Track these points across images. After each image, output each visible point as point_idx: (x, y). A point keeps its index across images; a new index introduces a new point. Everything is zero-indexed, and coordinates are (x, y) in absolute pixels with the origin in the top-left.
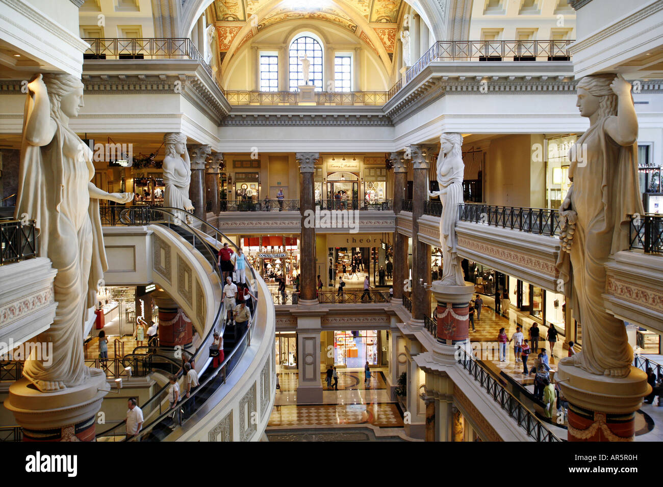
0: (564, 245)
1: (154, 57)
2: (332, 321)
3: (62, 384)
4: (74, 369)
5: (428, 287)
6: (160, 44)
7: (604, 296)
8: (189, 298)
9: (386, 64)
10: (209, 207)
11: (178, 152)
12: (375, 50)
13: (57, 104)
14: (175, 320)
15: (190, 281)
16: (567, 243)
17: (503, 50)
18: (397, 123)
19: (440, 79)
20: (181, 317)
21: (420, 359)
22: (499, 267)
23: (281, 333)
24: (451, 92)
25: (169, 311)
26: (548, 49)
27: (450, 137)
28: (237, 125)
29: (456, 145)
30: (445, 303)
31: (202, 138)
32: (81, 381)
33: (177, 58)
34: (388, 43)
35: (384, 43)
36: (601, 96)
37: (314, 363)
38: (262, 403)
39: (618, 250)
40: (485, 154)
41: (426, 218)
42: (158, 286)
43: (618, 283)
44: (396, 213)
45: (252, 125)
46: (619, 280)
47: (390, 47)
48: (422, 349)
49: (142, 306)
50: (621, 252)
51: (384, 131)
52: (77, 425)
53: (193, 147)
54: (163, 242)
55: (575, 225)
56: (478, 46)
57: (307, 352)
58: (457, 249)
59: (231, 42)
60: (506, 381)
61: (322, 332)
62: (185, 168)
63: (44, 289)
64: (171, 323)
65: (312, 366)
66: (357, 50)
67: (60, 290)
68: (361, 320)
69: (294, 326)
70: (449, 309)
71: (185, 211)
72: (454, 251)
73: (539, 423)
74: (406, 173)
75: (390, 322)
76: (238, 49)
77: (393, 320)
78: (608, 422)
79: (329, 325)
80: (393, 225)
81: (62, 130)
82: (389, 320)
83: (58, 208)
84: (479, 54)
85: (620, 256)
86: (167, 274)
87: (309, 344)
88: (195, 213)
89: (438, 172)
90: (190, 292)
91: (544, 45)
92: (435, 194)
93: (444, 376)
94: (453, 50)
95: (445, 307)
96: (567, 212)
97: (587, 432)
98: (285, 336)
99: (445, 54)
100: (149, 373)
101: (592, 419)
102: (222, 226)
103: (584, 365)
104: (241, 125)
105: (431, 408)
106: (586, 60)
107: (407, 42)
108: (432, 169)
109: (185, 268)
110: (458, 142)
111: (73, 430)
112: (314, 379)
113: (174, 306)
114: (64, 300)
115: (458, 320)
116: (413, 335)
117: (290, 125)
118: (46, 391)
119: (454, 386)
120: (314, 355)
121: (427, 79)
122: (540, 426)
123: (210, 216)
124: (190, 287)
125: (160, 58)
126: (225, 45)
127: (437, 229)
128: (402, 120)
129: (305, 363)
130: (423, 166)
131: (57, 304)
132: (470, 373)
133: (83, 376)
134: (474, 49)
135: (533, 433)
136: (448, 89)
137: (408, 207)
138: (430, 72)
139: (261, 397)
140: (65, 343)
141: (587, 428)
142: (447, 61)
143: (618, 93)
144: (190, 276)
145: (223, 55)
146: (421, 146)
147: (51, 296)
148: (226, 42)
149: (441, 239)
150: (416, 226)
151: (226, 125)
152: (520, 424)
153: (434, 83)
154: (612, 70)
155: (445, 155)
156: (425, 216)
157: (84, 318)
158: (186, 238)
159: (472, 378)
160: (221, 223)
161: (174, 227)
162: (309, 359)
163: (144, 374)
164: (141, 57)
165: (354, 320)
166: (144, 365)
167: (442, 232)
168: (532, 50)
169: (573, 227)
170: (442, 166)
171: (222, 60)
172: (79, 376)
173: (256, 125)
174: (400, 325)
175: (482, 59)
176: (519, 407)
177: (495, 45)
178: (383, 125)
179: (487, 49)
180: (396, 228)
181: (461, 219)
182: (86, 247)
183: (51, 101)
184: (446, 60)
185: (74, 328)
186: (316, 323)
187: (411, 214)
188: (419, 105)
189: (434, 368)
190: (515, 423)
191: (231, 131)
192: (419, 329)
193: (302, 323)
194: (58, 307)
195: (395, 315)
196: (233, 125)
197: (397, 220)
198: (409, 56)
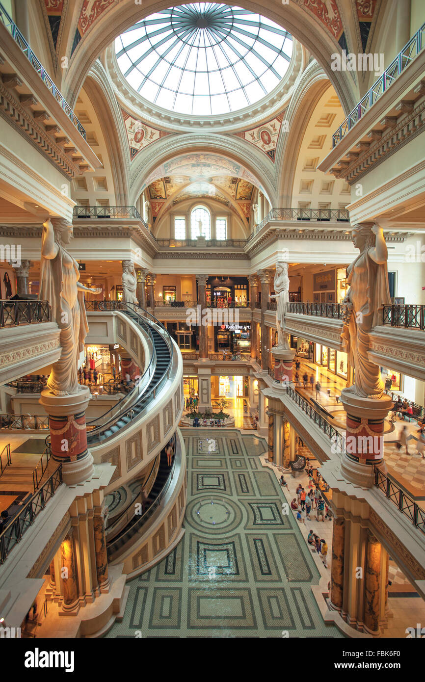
0: (345, 323)
1: (116, 217)
2: (218, 371)
3: (67, 393)
4: (73, 384)
5: (270, 351)
6: (119, 209)
7: (368, 352)
8: (136, 353)
9: (245, 224)
10: (148, 304)
11: (129, 271)
12: (239, 216)
13: (59, 237)
14: (130, 365)
15: (137, 343)
16: (347, 322)
17: (311, 214)
18: (252, 258)
19: (275, 230)
20: (133, 364)
21: (265, 392)
22: (309, 338)
23: (190, 376)
24: (281, 238)
25: (127, 360)
26: (336, 215)
27: (281, 264)
28: (163, 258)
29: (285, 269)
30: (279, 360)
31: (143, 265)
32: (77, 392)
33: (128, 217)
34: (246, 212)
35: (244, 212)
36: (367, 235)
37: (207, 394)
38: (176, 411)
39: (376, 325)
40: (302, 277)
41: (268, 312)
42: (121, 346)
43: (376, 344)
44: (252, 310)
45: (171, 258)
46: (377, 342)
47: (247, 214)
48: (266, 386)
49: (114, 358)
50: (377, 327)
51: (245, 262)
52: (75, 415)
53: (138, 269)
54: (122, 321)
55: (352, 311)
56: (296, 211)
57: (204, 387)
58: (286, 329)
59: (159, 211)
60: (313, 404)
61: (212, 377)
62: (133, 280)
63: (54, 339)
64: (128, 367)
65: (206, 395)
66: (229, 215)
67: (64, 342)
68: (234, 370)
69: (196, 373)
70: (282, 363)
71: (134, 304)
72: (284, 330)
73: (331, 426)
74: (258, 287)
75: (249, 372)
76: (163, 215)
77: (251, 371)
78: (369, 424)
79: (216, 373)
80: (250, 317)
81: (62, 250)
82: (249, 371)
83: (61, 295)
84: (297, 217)
85: (378, 328)
86: (124, 339)
87: (205, 383)
88: (140, 306)
89: (275, 284)
90: (137, 349)
91: (334, 212)
92: (273, 296)
93: (278, 400)
94: (282, 214)
95: (279, 362)
96: (346, 304)
97: (357, 429)
98: (192, 378)
99: (278, 216)
100: (117, 392)
101: (360, 422)
102: (156, 315)
103: (356, 392)
104: (165, 258)
105: (271, 418)
106: (357, 214)
107: (257, 211)
108: (271, 285)
109: (134, 335)
110: (286, 267)
111: (73, 417)
112: (208, 402)
113: (129, 357)
114: (66, 347)
115: (286, 370)
116: (262, 379)
117: (192, 259)
118: (58, 395)
119: (285, 406)
120: (207, 389)
121: (268, 230)
122: (331, 427)
123: (149, 309)
124: (137, 346)
125: (119, 217)
126: (156, 213)
127: (274, 318)
128: (255, 256)
129: (202, 393)
130: (267, 282)
131: (62, 348)
132: (293, 399)
133: (77, 389)
134: (294, 214)
135: (327, 432)
136: (280, 236)
137: (259, 305)
138: (269, 226)
139: (175, 408)
140: (67, 370)
141: (357, 427)
142: (279, 221)
143: (375, 233)
144: (137, 340)
145: (155, 218)
146: (265, 271)
147: (58, 344)
148: (156, 211)
149: (277, 324)
150: (263, 316)
151: (158, 258)
152: (320, 427)
153: (271, 233)
154: (372, 220)
155: (279, 275)
156: (268, 311)
157: (78, 358)
158: (135, 319)
159: (294, 402)
160: (156, 313)
161: (127, 313)
162: (205, 391)
163: (115, 394)
164: (109, 217)
165: (229, 370)
166: (115, 389)
167: (277, 319)
168: (327, 215)
169: (350, 312)
170: (277, 282)
171: (154, 221)
172: (75, 389)
173: (173, 258)
174: (254, 373)
175: (299, 219)
176: (320, 418)
177: (306, 212)
178: (244, 259)
179: (301, 214)
180: (252, 319)
181: (288, 311)
182: (77, 318)
183: (55, 234)
184: (279, 219)
185: (72, 362)
186: (208, 371)
187: (260, 310)
188: (264, 246)
189: (273, 396)
190: (317, 426)
191: (159, 261)
192: (265, 375)
193: (201, 371)
194: (62, 351)
195: (252, 367)
196: (161, 258)
197: (252, 314)
198: (258, 218)
